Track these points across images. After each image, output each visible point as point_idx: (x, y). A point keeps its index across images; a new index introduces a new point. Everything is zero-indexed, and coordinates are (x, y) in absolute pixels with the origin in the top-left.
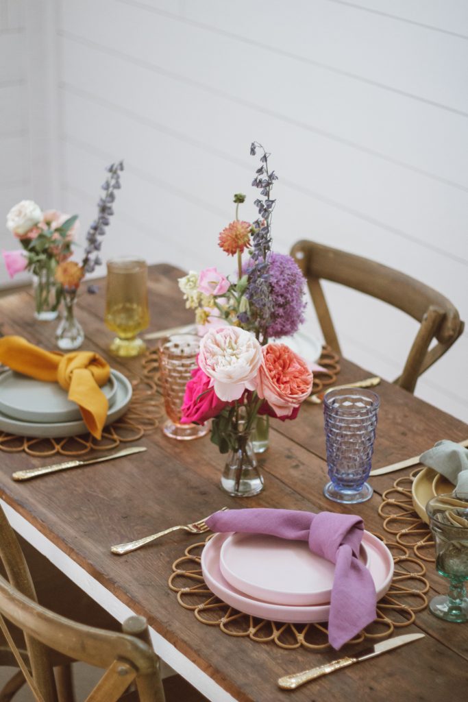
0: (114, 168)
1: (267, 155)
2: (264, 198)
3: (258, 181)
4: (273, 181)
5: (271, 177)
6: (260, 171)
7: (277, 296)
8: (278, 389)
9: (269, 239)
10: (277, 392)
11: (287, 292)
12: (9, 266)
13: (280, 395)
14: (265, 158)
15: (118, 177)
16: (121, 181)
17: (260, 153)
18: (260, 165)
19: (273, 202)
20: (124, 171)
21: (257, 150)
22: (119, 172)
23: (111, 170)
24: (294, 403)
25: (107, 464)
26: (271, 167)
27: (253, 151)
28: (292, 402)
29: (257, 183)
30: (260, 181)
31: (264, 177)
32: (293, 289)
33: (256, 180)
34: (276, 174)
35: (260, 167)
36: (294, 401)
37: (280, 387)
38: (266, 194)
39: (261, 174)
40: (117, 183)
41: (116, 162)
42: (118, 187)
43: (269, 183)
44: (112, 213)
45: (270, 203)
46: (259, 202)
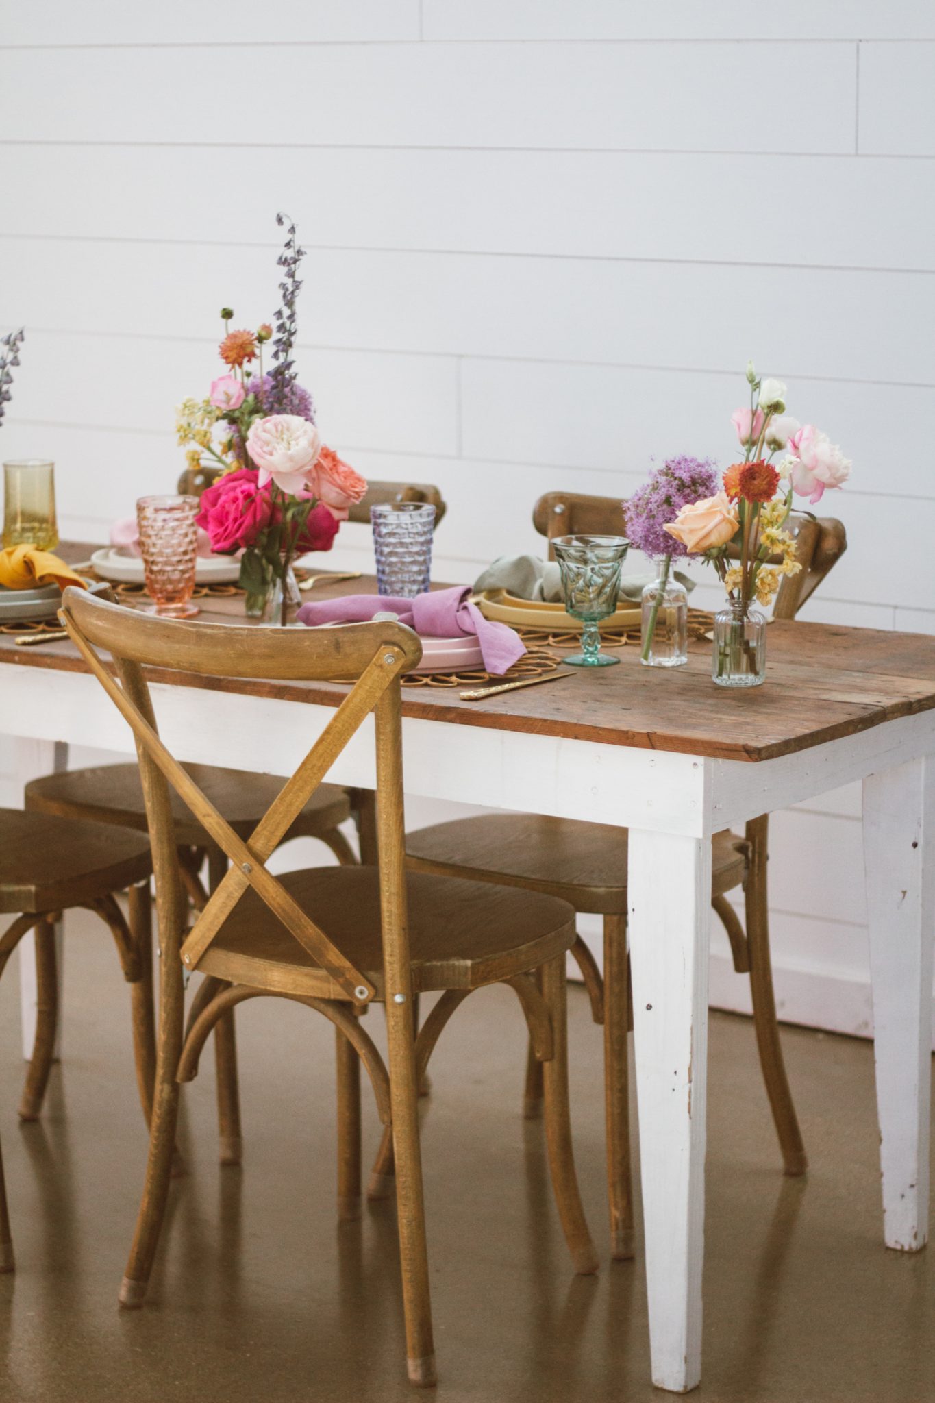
0: (12, 338)
1: (295, 226)
2: (289, 281)
3: (283, 260)
4: (301, 257)
5: (299, 252)
6: (288, 245)
9: (293, 331)
14: (292, 230)
16: (20, 355)
17: (287, 225)
18: (288, 237)
19: (300, 282)
20: (25, 342)
21: (284, 220)
22: (19, 344)
26: (298, 242)
27: (280, 221)
29: (283, 262)
30: (286, 259)
31: (292, 254)
33: (281, 258)
34: (303, 249)
35: (287, 241)
38: (291, 275)
39: (288, 249)
40: (16, 358)
41: (15, 333)
42: (15, 362)
43: (295, 261)
44: (9, 399)
45: (297, 285)
46: (283, 286)
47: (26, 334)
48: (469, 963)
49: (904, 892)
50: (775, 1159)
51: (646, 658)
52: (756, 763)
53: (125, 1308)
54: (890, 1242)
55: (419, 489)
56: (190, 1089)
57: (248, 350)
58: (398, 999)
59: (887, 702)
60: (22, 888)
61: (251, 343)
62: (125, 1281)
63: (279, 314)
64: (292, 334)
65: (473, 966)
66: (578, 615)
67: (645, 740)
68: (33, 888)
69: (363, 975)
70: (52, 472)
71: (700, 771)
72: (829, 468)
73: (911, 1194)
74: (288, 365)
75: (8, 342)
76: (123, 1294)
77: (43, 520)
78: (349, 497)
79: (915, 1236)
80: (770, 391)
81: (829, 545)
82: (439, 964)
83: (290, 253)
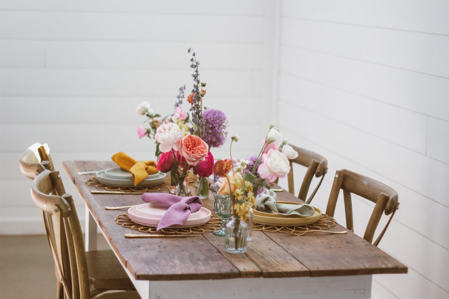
1: (195, 53)
2: (195, 73)
6: (192, 60)
7: (209, 124)
8: (186, 150)
10: (186, 151)
11: (214, 123)
12: (139, 133)
13: (187, 153)
14: (194, 55)
15: (183, 92)
17: (192, 52)
18: (192, 57)
22: (184, 90)
23: (181, 89)
24: (194, 158)
25: (135, 195)
26: (197, 58)
27: (189, 51)
28: (192, 157)
29: (192, 66)
31: (195, 64)
32: (217, 122)
34: (199, 62)
36: (193, 157)
37: (187, 150)
38: (196, 71)
39: (192, 61)
46: (193, 75)
78: (190, 157)
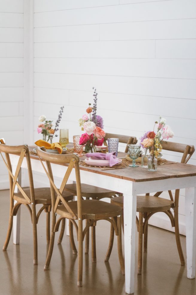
5: (97, 94)
6: (95, 92)
8: (99, 133)
12: (38, 131)
13: (99, 135)
14: (95, 90)
17: (94, 89)
18: (95, 91)
22: (63, 109)
26: (97, 92)
27: (93, 88)
29: (94, 95)
38: (96, 98)
40: (62, 111)
41: (62, 106)
42: (62, 112)
43: (96, 95)
44: (61, 118)
45: (96, 99)
46: (94, 99)
47: (64, 107)
48: (94, 215)
49: (191, 212)
50: (179, 262)
51: (142, 166)
52: (137, 182)
53: (45, 270)
54: (188, 277)
55: (133, 137)
56: (56, 233)
57: (90, 110)
58: (80, 219)
59: (171, 175)
60: (45, 200)
61: (91, 109)
62: (45, 265)
63: (94, 104)
64: (96, 108)
65: (95, 215)
66: (131, 158)
67: (121, 178)
68: (46, 200)
69: (75, 215)
70: (68, 131)
71: (132, 184)
72: (169, 134)
73: (191, 268)
74: (95, 113)
75: (61, 108)
76: (45, 268)
77: (67, 139)
79: (192, 276)
80: (163, 120)
81: (191, 150)
82: (89, 214)
83: (95, 94)
